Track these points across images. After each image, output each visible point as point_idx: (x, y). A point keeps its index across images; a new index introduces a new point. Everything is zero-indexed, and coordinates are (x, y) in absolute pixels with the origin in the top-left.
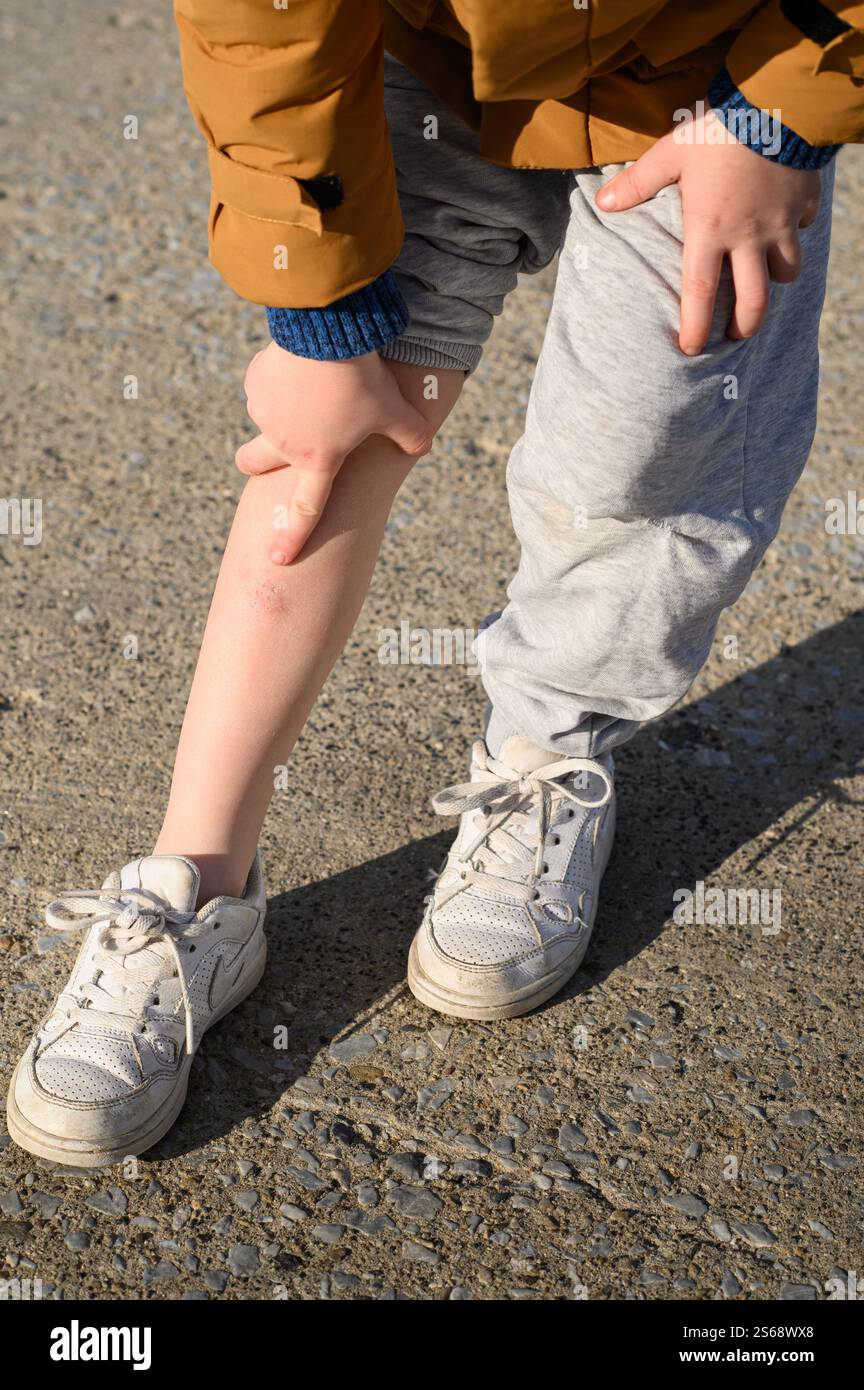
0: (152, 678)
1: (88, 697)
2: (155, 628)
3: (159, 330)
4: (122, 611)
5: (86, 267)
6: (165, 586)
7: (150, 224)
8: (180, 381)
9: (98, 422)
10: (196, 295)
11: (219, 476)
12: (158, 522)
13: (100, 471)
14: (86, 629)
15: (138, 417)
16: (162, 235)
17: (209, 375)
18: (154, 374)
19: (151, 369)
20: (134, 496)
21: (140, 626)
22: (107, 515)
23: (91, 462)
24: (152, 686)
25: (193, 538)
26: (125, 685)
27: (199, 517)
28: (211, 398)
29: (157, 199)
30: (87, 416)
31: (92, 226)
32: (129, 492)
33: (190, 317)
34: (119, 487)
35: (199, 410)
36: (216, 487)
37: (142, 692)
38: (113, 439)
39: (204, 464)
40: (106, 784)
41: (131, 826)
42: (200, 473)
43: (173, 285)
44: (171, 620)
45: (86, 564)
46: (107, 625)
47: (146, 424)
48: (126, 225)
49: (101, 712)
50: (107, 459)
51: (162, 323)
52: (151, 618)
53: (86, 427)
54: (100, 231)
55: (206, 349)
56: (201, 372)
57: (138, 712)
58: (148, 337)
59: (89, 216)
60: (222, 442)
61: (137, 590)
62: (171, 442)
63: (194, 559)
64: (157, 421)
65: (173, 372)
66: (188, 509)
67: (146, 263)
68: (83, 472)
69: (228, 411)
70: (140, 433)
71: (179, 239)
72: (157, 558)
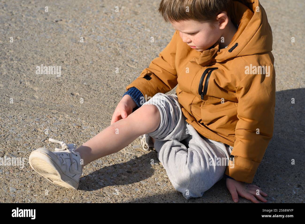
0: (98, 94)
1: (87, 95)
2: (97, 87)
3: (93, 44)
4: (92, 84)
5: (78, 33)
6: (98, 81)
7: (89, 28)
8: (97, 52)
9: (84, 56)
10: (99, 40)
11: (106, 67)
12: (96, 72)
13: (85, 64)
14: (86, 86)
15: (91, 56)
16: (91, 30)
17: (102, 52)
18: (93, 50)
19: (92, 50)
20: (91, 68)
21: (95, 86)
22: (87, 70)
23: (83, 62)
24: (98, 95)
25: (102, 75)
26: (93, 94)
27: (103, 72)
28: (103, 55)
29: (90, 24)
30: (82, 55)
31: (78, 27)
32: (91, 67)
33: (98, 43)
34: (89, 66)
35: (101, 57)
36: (105, 68)
37: (96, 95)
38: (87, 59)
39: (103, 65)
40: (92, 107)
41: (97, 113)
42: (102, 66)
43: (94, 38)
44: (100, 86)
45: (85, 77)
46: (89, 85)
47: (92, 58)
48: (85, 27)
49: (90, 97)
50: (86, 62)
51: (93, 43)
52: (96, 85)
53: (82, 57)
54: (80, 28)
55: (101, 48)
56: (101, 51)
57: (96, 98)
58: (91, 45)
59: (78, 25)
60: (106, 62)
61: (94, 81)
62: (97, 61)
63: (103, 78)
64: (94, 57)
65: (96, 51)
66: (101, 71)
67: (89, 34)
68: (82, 63)
69: (106, 57)
70: (91, 59)
71: (94, 31)
72: (96, 77)
